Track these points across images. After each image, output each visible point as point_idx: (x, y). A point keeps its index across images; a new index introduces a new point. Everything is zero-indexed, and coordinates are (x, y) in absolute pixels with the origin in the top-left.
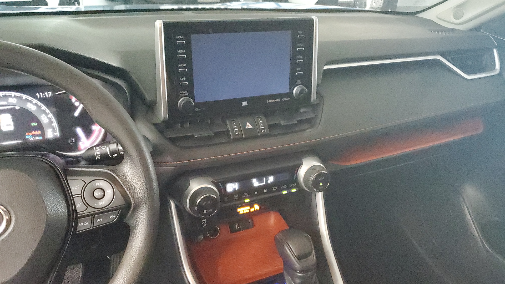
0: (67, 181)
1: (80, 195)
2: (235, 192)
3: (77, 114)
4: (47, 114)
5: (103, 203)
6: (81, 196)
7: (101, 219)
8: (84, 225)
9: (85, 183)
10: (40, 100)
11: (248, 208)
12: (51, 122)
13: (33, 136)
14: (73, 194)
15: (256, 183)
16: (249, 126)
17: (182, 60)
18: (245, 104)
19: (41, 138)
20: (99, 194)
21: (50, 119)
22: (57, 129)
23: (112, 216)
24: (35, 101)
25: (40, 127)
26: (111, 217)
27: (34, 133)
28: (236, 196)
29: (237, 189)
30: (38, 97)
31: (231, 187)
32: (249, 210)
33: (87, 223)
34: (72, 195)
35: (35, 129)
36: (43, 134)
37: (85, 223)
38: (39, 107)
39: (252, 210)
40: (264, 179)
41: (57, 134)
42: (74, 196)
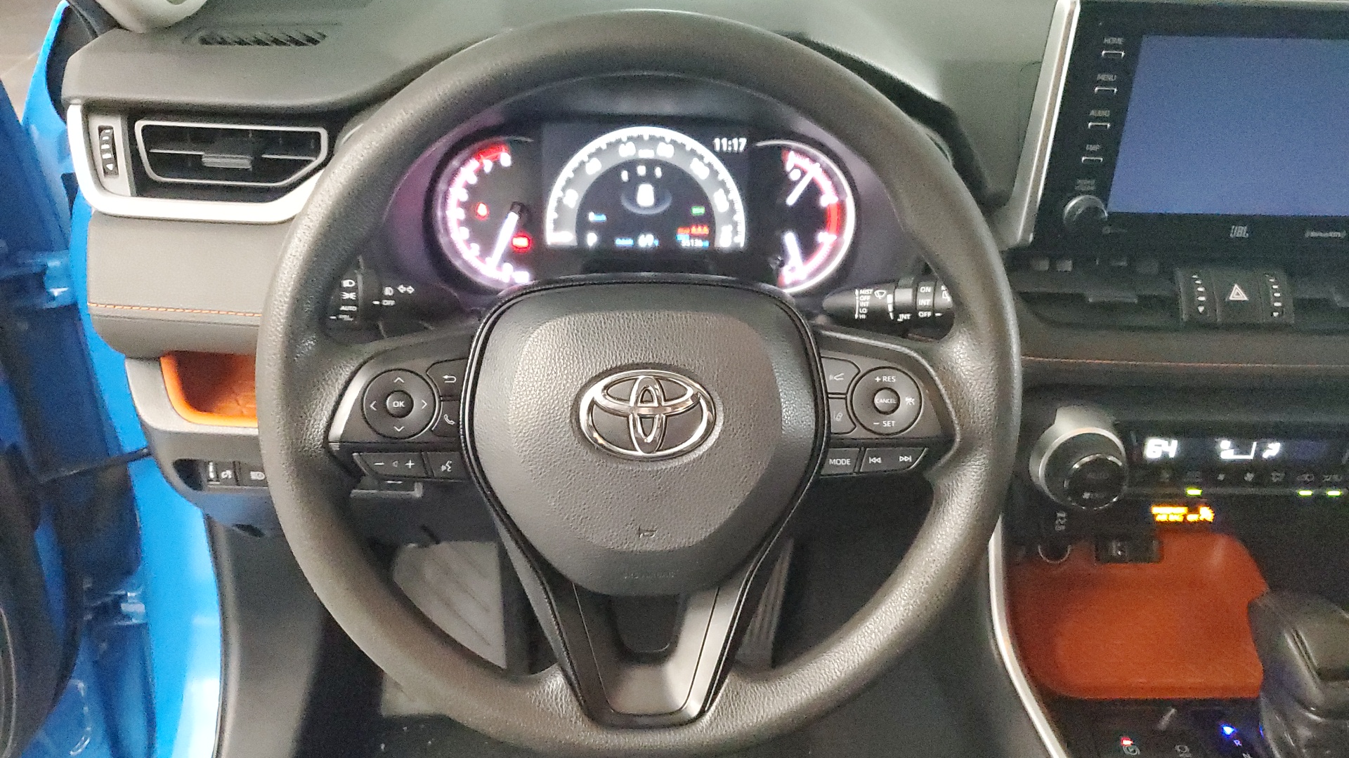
0: (820, 358)
1: (844, 396)
2: (1165, 462)
3: (792, 200)
4: (727, 192)
5: (889, 424)
6: (846, 399)
7: (879, 460)
8: (840, 463)
9: (856, 371)
10: (722, 156)
11: (1184, 510)
12: (732, 211)
13: (692, 236)
14: (829, 391)
15: (1227, 450)
16: (1238, 294)
17: (1104, 100)
18: (1240, 231)
19: (706, 244)
20: (887, 401)
21: (732, 203)
22: (742, 228)
23: (906, 459)
24: (710, 157)
25: (709, 219)
26: (903, 459)
27: (694, 230)
28: (1166, 475)
29: (1172, 454)
30: (718, 148)
31: (1158, 448)
32: (1185, 516)
33: (847, 462)
34: (827, 393)
35: (700, 221)
36: (711, 237)
37: (841, 461)
38: (714, 173)
39: (1192, 518)
40: (1255, 444)
41: (741, 240)
42: (829, 396)
